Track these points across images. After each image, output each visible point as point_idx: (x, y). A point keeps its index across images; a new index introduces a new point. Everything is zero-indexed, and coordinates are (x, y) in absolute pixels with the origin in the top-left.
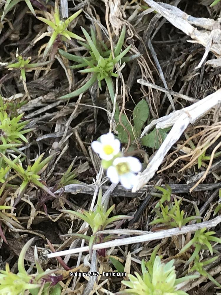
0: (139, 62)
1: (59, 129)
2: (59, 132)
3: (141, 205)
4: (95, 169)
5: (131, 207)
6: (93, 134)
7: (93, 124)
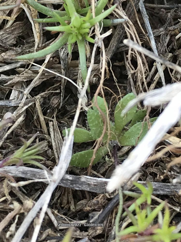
0: (126, 28)
1: (15, 96)
2: (16, 100)
3: (108, 204)
4: (55, 151)
5: (95, 204)
6: (57, 107)
7: (59, 96)
